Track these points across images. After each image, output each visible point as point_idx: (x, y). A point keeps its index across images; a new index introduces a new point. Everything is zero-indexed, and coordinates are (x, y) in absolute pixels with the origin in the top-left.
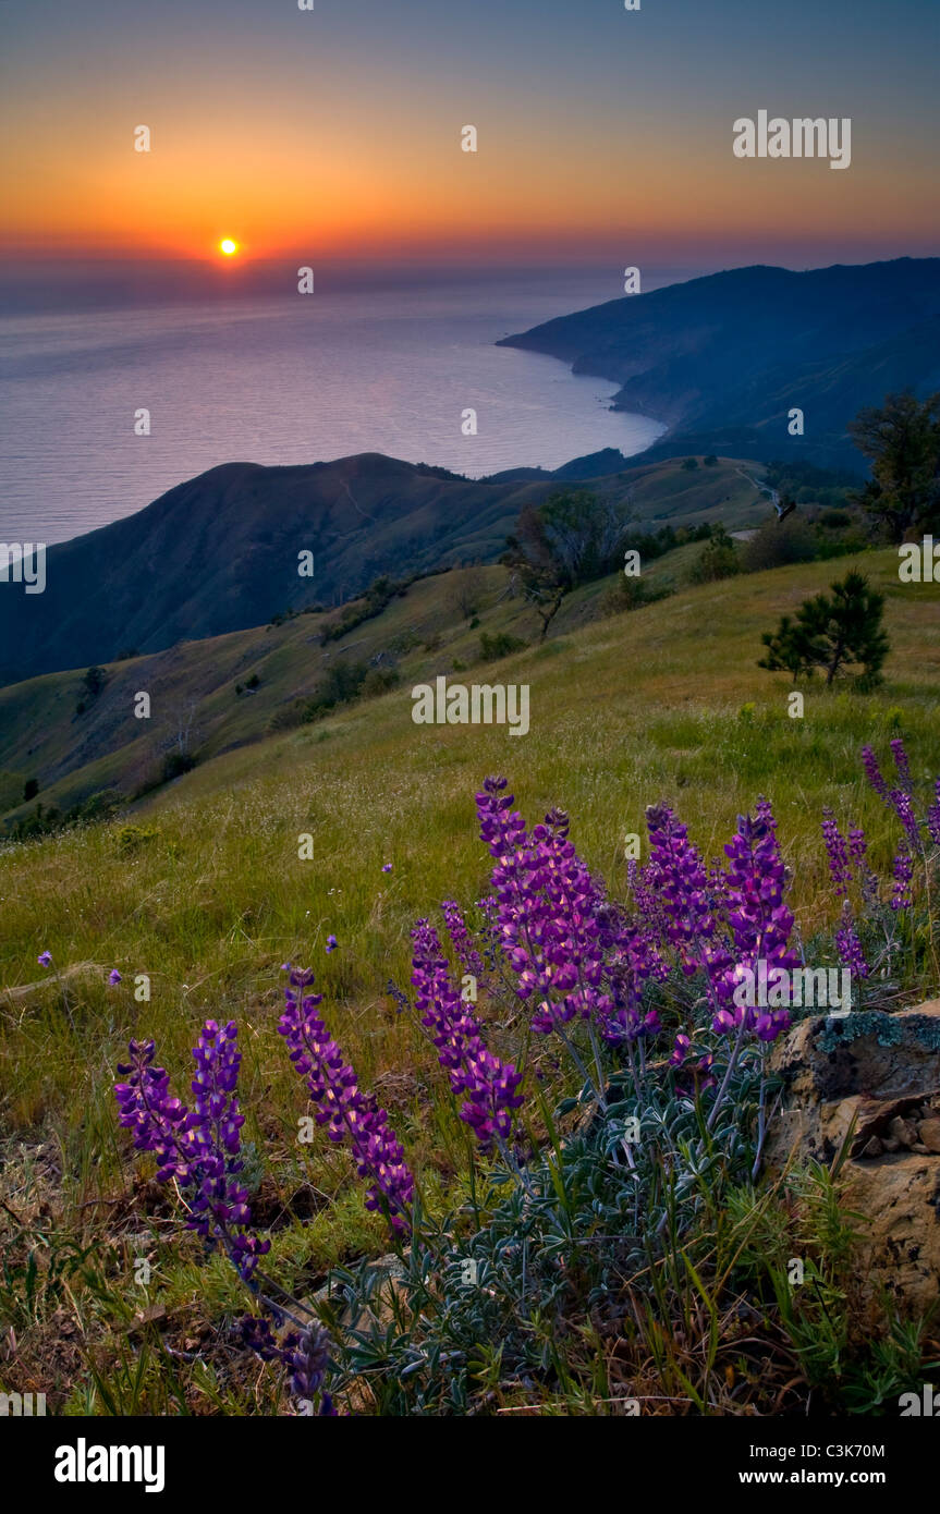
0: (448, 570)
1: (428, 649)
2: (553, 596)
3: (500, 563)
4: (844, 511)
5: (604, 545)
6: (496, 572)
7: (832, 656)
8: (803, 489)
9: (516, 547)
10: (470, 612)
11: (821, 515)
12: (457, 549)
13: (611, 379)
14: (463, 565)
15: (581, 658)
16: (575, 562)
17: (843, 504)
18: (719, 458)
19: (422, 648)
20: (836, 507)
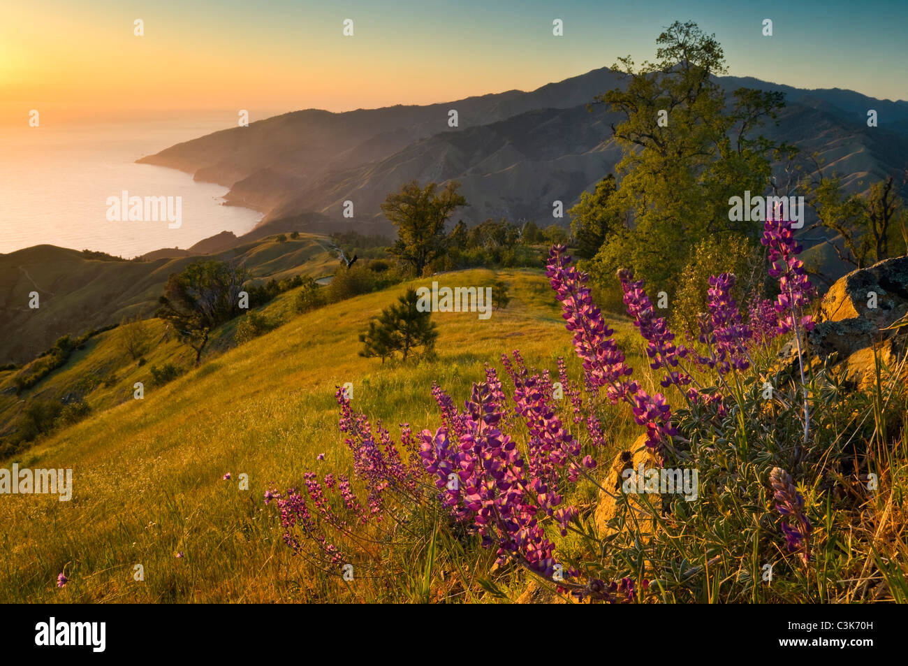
0: (116, 326)
1: (107, 386)
2: (202, 334)
3: (156, 316)
4: (383, 261)
5: (231, 297)
6: (155, 324)
7: (404, 344)
8: (355, 249)
9: (168, 304)
10: (138, 354)
11: (370, 264)
12: (121, 310)
13: (222, 185)
14: (128, 321)
15: (232, 372)
16: (211, 311)
17: (381, 256)
18: (300, 234)
19: (102, 385)
20: (378, 259)
